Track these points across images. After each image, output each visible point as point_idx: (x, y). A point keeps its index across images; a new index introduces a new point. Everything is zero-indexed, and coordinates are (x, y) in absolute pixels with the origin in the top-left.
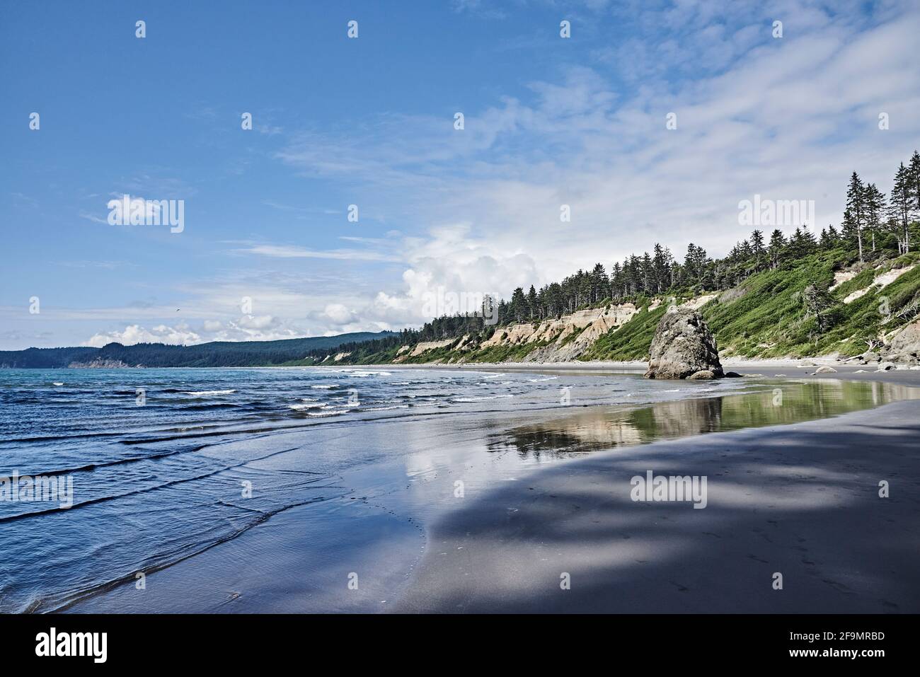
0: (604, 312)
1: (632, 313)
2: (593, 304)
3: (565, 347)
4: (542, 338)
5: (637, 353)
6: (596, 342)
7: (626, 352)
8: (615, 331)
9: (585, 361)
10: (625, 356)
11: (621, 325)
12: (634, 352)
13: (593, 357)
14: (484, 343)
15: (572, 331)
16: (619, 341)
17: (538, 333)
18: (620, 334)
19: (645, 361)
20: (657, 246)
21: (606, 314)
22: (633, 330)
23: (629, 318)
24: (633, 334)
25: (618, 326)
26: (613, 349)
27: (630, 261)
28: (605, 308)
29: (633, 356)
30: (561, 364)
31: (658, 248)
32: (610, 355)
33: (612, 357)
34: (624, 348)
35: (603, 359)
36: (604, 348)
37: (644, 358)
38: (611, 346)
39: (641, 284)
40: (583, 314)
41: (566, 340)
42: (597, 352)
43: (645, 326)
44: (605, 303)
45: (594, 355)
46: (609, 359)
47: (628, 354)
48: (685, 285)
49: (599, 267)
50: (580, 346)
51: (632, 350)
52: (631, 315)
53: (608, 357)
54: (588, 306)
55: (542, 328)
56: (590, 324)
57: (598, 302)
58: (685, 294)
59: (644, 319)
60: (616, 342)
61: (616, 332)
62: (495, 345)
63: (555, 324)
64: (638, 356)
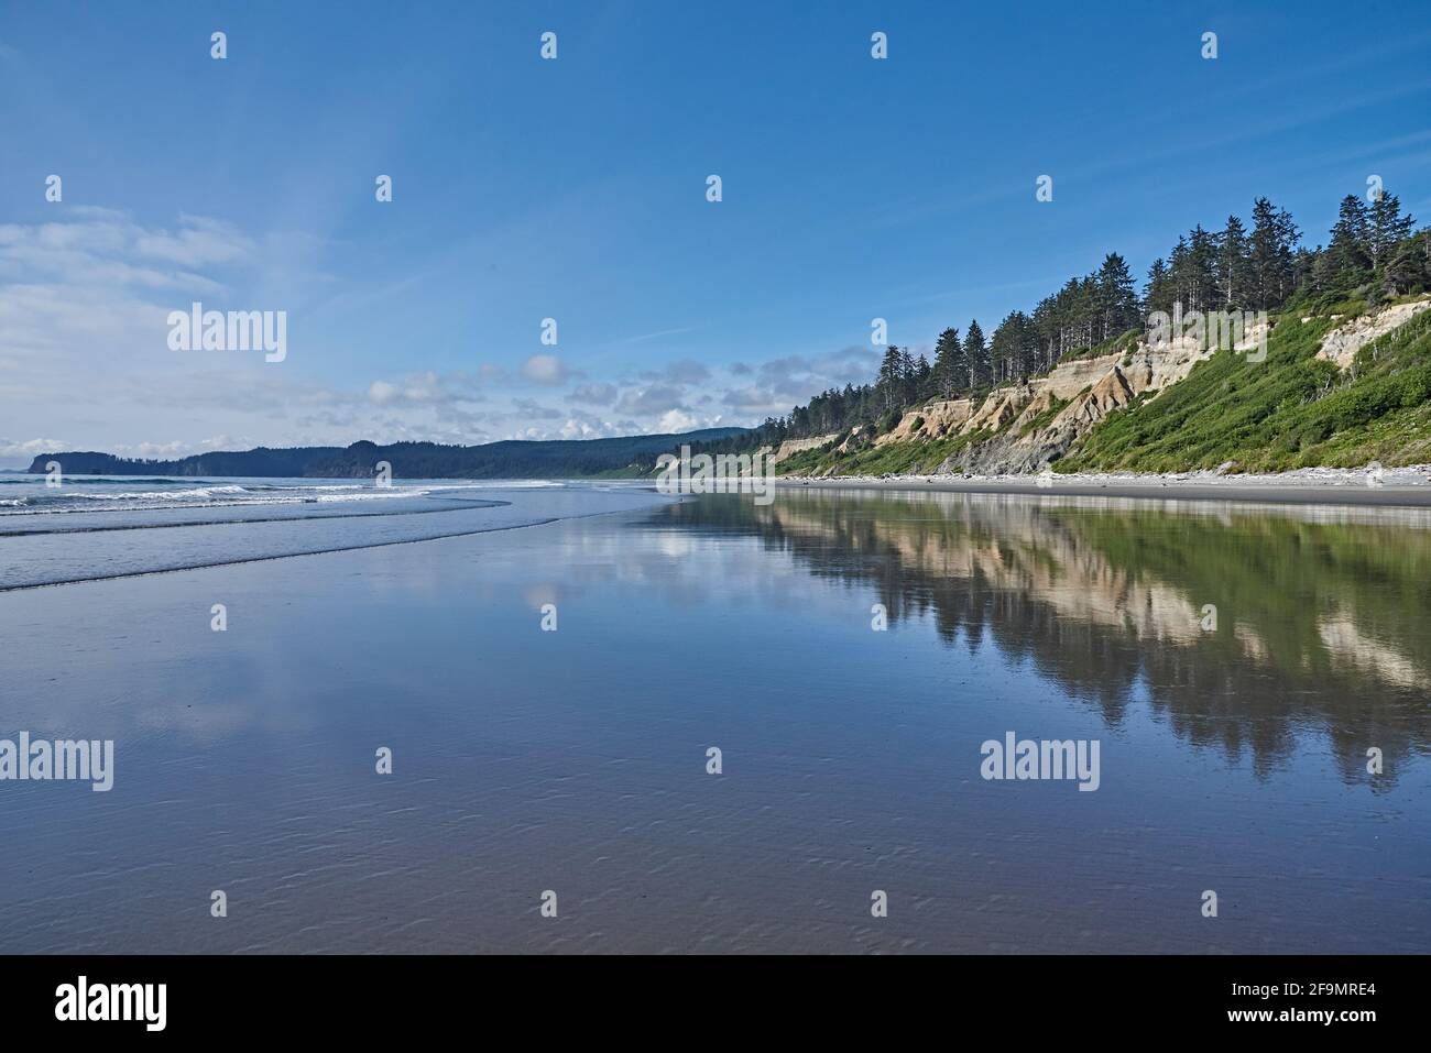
0: (1122, 360)
1: (1193, 361)
2: (1097, 345)
3: (1025, 440)
4: (985, 426)
5: (1205, 451)
6: (1099, 429)
7: (1173, 449)
8: (1146, 402)
9: (1065, 472)
10: (1169, 459)
11: (1162, 388)
12: (1195, 448)
13: (1089, 464)
14: (882, 438)
15: (1046, 408)
16: (1154, 425)
17: (980, 416)
18: (1160, 409)
19: (1229, 471)
20: (1261, 205)
21: (1127, 364)
22: (1194, 398)
23: (1184, 371)
24: (1194, 407)
25: (1155, 392)
26: (1140, 443)
27: (1189, 244)
28: (1124, 352)
29: (1195, 458)
30: (1009, 479)
31: (1262, 208)
32: (1128, 457)
33: (1134, 463)
34: (1167, 440)
35: (1109, 467)
36: (1116, 442)
37: (1227, 465)
38: (1135, 435)
39: (1218, 295)
40: (1073, 370)
41: (1032, 426)
42: (1099, 450)
43: (1225, 385)
44: (1125, 342)
45: (1088, 459)
46: (1125, 466)
47: (1179, 454)
48: (1337, 285)
49: (1114, 264)
50: (1059, 439)
51: (1191, 443)
52: (1188, 367)
53: (1124, 461)
54: (1085, 351)
55: (989, 404)
56: (1089, 388)
57: (1109, 342)
58: (1339, 307)
59: (1222, 372)
60: (1147, 427)
61: (1150, 404)
62: (899, 441)
63: (1012, 395)
64: (1207, 459)
